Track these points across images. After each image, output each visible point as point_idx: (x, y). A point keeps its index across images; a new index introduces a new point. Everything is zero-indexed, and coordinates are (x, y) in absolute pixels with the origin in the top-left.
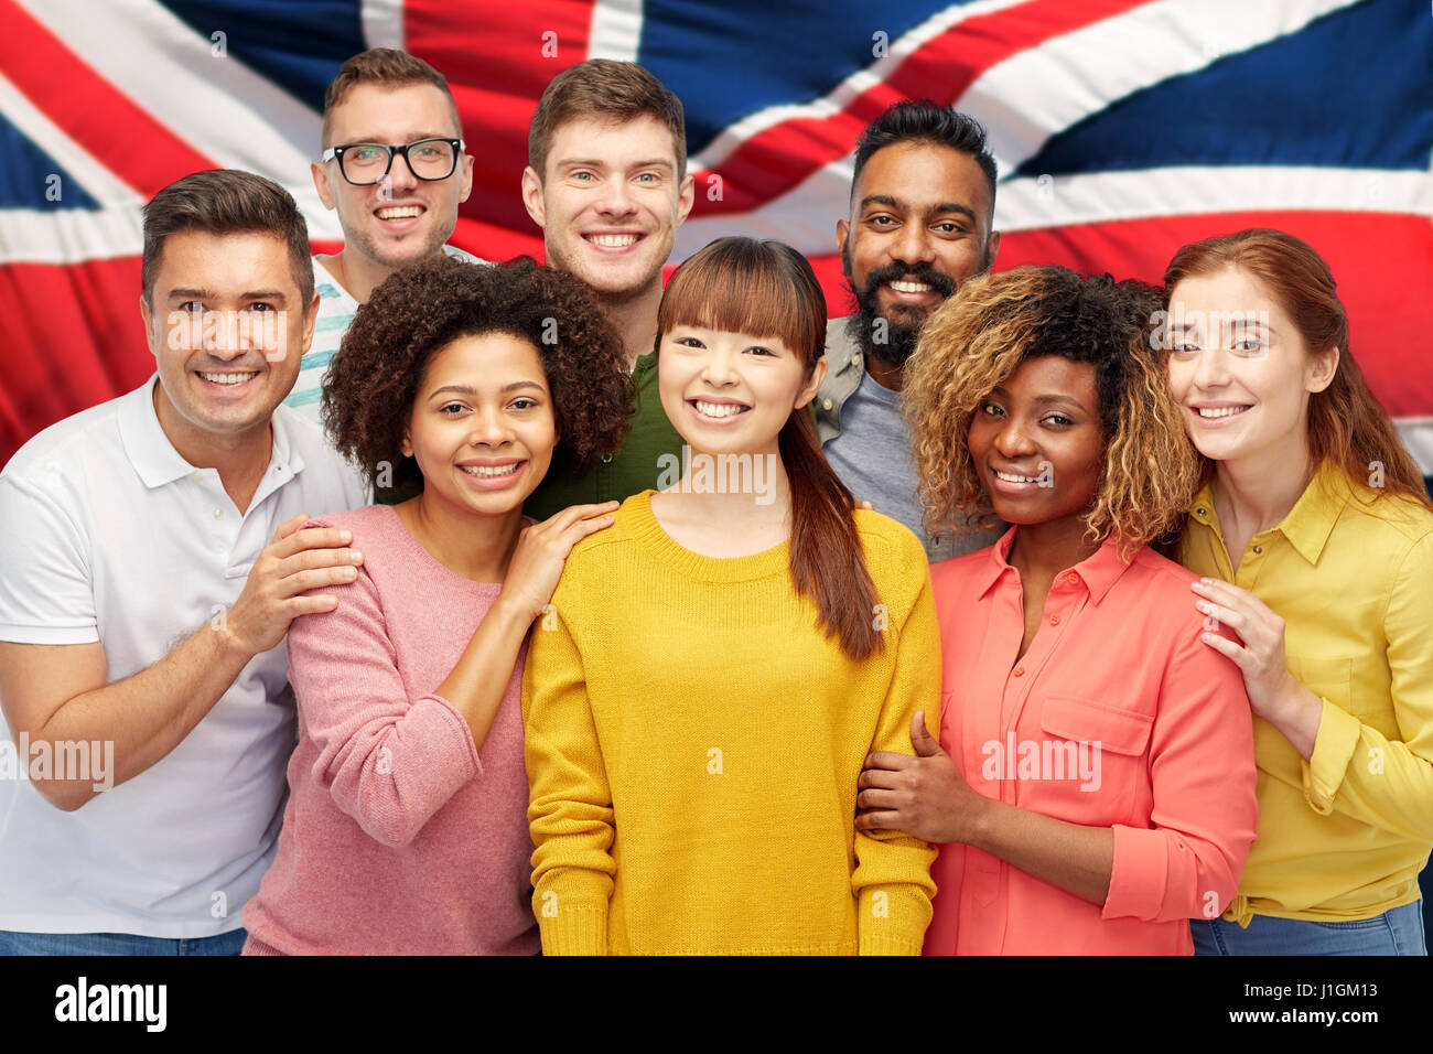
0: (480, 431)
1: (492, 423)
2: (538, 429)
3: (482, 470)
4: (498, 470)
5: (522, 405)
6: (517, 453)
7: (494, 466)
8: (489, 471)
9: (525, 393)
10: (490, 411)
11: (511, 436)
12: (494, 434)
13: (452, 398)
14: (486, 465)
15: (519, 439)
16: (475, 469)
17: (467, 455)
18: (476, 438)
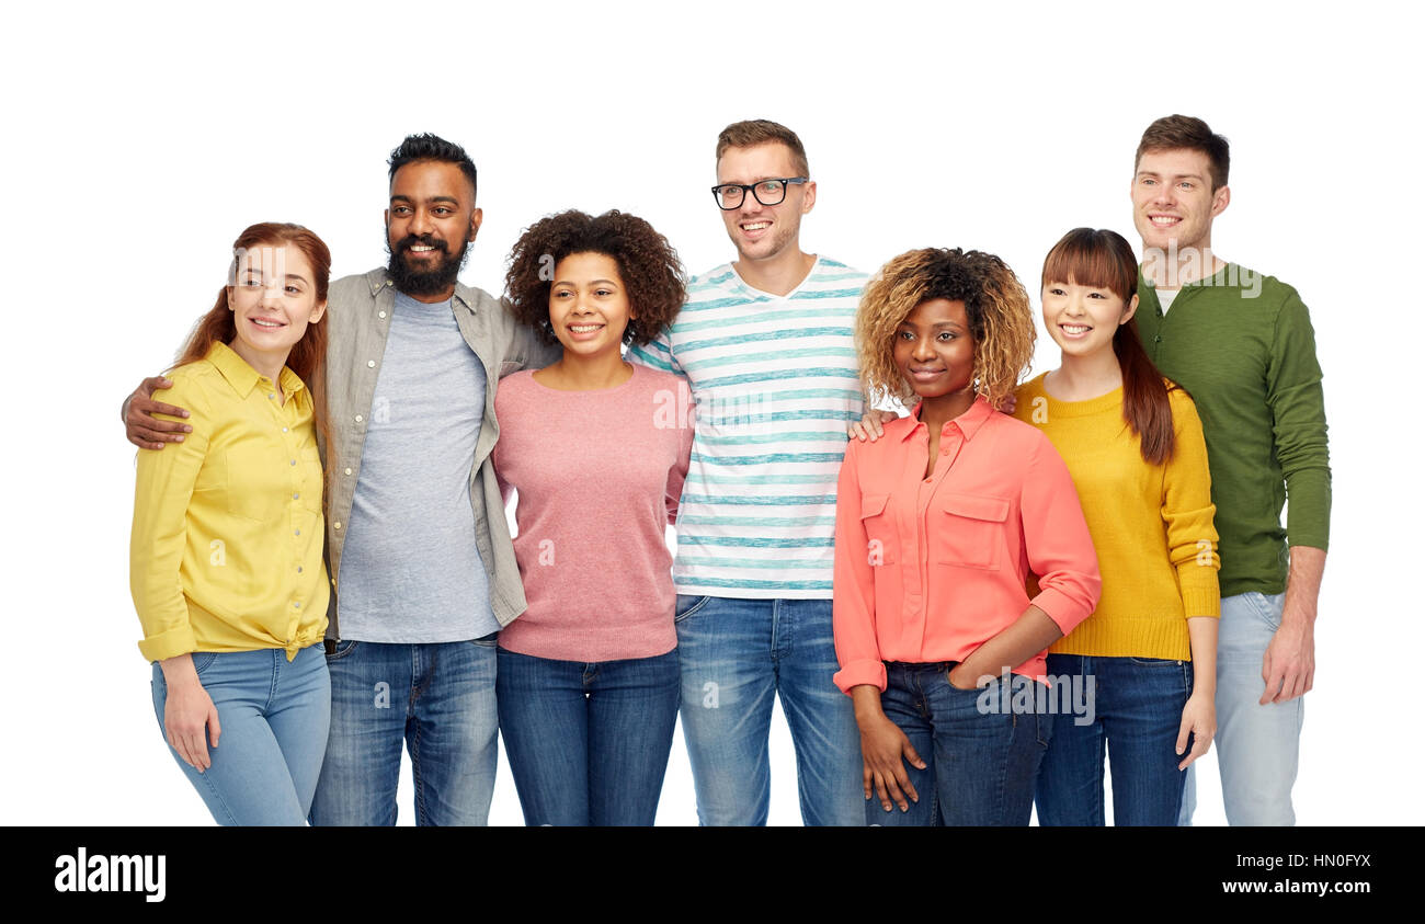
1: (584, 302)
2: (614, 306)
4: (590, 328)
5: (601, 293)
6: (598, 319)
8: (582, 329)
9: (603, 287)
10: (583, 295)
11: (595, 310)
12: (582, 309)
13: (563, 289)
14: (580, 325)
15: (600, 312)
17: (570, 320)
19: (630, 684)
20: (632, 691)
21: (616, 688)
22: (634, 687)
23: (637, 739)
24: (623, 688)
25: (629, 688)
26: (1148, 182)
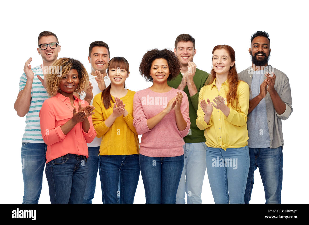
0: (159, 71)
1: (160, 70)
2: (167, 71)
3: (159, 76)
4: (161, 76)
5: (164, 68)
6: (164, 74)
7: (161, 75)
8: (160, 76)
9: (165, 66)
10: (160, 68)
11: (163, 72)
12: (160, 71)
13: (156, 67)
14: (160, 75)
15: (164, 72)
16: (158, 76)
17: (157, 74)
18: (158, 72)
19: (172, 160)
20: (172, 162)
21: (168, 161)
22: (173, 161)
23: (173, 174)
24: (170, 161)
25: (172, 161)
26: (181, 49)
